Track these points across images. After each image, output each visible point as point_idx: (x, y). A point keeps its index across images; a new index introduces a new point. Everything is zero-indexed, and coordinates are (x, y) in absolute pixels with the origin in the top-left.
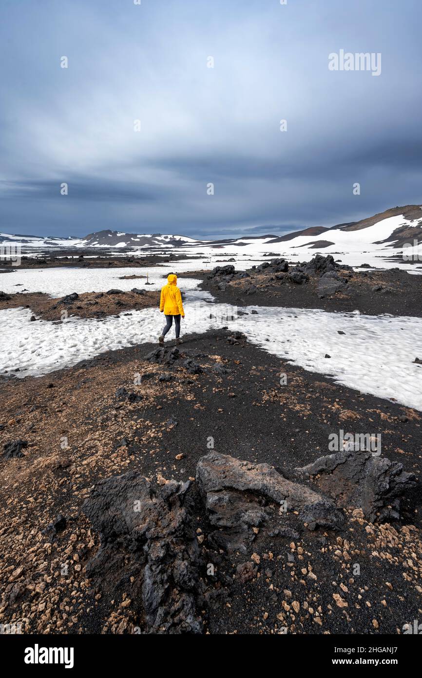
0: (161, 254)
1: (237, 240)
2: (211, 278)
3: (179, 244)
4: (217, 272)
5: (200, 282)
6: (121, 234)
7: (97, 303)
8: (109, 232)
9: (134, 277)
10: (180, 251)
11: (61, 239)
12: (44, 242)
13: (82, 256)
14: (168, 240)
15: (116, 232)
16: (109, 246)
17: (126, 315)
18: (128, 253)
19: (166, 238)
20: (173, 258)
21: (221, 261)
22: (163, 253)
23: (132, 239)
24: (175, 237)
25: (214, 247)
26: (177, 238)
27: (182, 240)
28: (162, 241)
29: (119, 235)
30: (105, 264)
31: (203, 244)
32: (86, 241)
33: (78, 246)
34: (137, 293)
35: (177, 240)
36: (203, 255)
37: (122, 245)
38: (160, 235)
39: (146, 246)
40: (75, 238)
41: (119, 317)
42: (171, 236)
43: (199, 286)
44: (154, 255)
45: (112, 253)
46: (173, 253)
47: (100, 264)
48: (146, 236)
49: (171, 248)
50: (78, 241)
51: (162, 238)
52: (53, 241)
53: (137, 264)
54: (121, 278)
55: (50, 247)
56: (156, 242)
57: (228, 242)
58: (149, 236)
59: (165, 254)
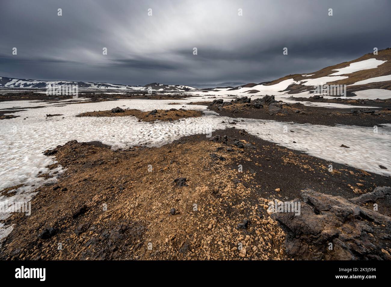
0: (180, 94)
1: (214, 89)
2: (212, 105)
3: (187, 90)
4: (215, 102)
5: (207, 107)
6: (161, 85)
7: (167, 114)
8: (156, 84)
9: (174, 104)
10: (188, 93)
11: (134, 86)
12: (127, 88)
13: (144, 94)
14: (182, 88)
15: (159, 84)
16: (155, 90)
17: (182, 120)
18: (164, 94)
19: (182, 87)
20: (186, 96)
21: (210, 98)
22: (181, 94)
23: (166, 87)
24: (186, 87)
25: (204, 92)
26: (187, 87)
27: (189, 88)
28: (180, 88)
29: (160, 85)
30: (158, 98)
31: (198, 90)
32: (145, 88)
33: (141, 90)
34: (183, 111)
35: (187, 88)
36: (199, 95)
37: (161, 90)
38: (179, 86)
39: (172, 90)
40: (140, 86)
41: (179, 121)
42: (184, 86)
43: (207, 108)
44: (177, 94)
45: (158, 94)
46: (185, 94)
47: (155, 98)
48: (172, 86)
49: (184, 92)
50: (141, 88)
51: (180, 87)
52: (130, 88)
53: (173, 98)
54: (169, 104)
55: (129, 90)
56: (177, 89)
57: (210, 89)
58: (174, 86)
59: (182, 94)
